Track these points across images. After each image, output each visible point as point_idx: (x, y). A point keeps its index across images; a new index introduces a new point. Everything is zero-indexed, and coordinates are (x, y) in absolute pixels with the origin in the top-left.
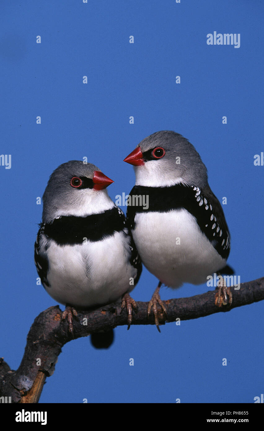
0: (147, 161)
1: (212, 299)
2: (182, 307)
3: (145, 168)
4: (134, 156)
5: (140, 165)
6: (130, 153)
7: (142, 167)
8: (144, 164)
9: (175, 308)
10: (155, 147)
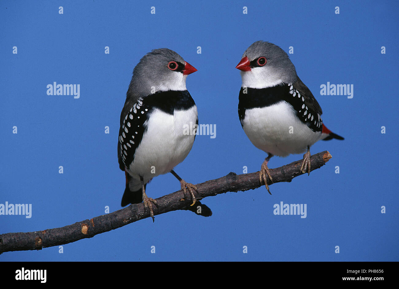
0: (253, 68)
1: (79, 228)
2: (55, 235)
3: (252, 73)
4: (243, 64)
5: (248, 71)
6: (239, 62)
7: (249, 72)
8: (251, 70)
9: (50, 236)
10: (259, 57)
